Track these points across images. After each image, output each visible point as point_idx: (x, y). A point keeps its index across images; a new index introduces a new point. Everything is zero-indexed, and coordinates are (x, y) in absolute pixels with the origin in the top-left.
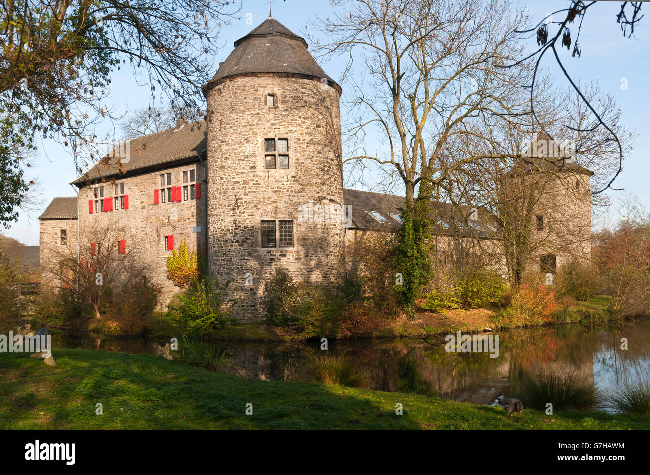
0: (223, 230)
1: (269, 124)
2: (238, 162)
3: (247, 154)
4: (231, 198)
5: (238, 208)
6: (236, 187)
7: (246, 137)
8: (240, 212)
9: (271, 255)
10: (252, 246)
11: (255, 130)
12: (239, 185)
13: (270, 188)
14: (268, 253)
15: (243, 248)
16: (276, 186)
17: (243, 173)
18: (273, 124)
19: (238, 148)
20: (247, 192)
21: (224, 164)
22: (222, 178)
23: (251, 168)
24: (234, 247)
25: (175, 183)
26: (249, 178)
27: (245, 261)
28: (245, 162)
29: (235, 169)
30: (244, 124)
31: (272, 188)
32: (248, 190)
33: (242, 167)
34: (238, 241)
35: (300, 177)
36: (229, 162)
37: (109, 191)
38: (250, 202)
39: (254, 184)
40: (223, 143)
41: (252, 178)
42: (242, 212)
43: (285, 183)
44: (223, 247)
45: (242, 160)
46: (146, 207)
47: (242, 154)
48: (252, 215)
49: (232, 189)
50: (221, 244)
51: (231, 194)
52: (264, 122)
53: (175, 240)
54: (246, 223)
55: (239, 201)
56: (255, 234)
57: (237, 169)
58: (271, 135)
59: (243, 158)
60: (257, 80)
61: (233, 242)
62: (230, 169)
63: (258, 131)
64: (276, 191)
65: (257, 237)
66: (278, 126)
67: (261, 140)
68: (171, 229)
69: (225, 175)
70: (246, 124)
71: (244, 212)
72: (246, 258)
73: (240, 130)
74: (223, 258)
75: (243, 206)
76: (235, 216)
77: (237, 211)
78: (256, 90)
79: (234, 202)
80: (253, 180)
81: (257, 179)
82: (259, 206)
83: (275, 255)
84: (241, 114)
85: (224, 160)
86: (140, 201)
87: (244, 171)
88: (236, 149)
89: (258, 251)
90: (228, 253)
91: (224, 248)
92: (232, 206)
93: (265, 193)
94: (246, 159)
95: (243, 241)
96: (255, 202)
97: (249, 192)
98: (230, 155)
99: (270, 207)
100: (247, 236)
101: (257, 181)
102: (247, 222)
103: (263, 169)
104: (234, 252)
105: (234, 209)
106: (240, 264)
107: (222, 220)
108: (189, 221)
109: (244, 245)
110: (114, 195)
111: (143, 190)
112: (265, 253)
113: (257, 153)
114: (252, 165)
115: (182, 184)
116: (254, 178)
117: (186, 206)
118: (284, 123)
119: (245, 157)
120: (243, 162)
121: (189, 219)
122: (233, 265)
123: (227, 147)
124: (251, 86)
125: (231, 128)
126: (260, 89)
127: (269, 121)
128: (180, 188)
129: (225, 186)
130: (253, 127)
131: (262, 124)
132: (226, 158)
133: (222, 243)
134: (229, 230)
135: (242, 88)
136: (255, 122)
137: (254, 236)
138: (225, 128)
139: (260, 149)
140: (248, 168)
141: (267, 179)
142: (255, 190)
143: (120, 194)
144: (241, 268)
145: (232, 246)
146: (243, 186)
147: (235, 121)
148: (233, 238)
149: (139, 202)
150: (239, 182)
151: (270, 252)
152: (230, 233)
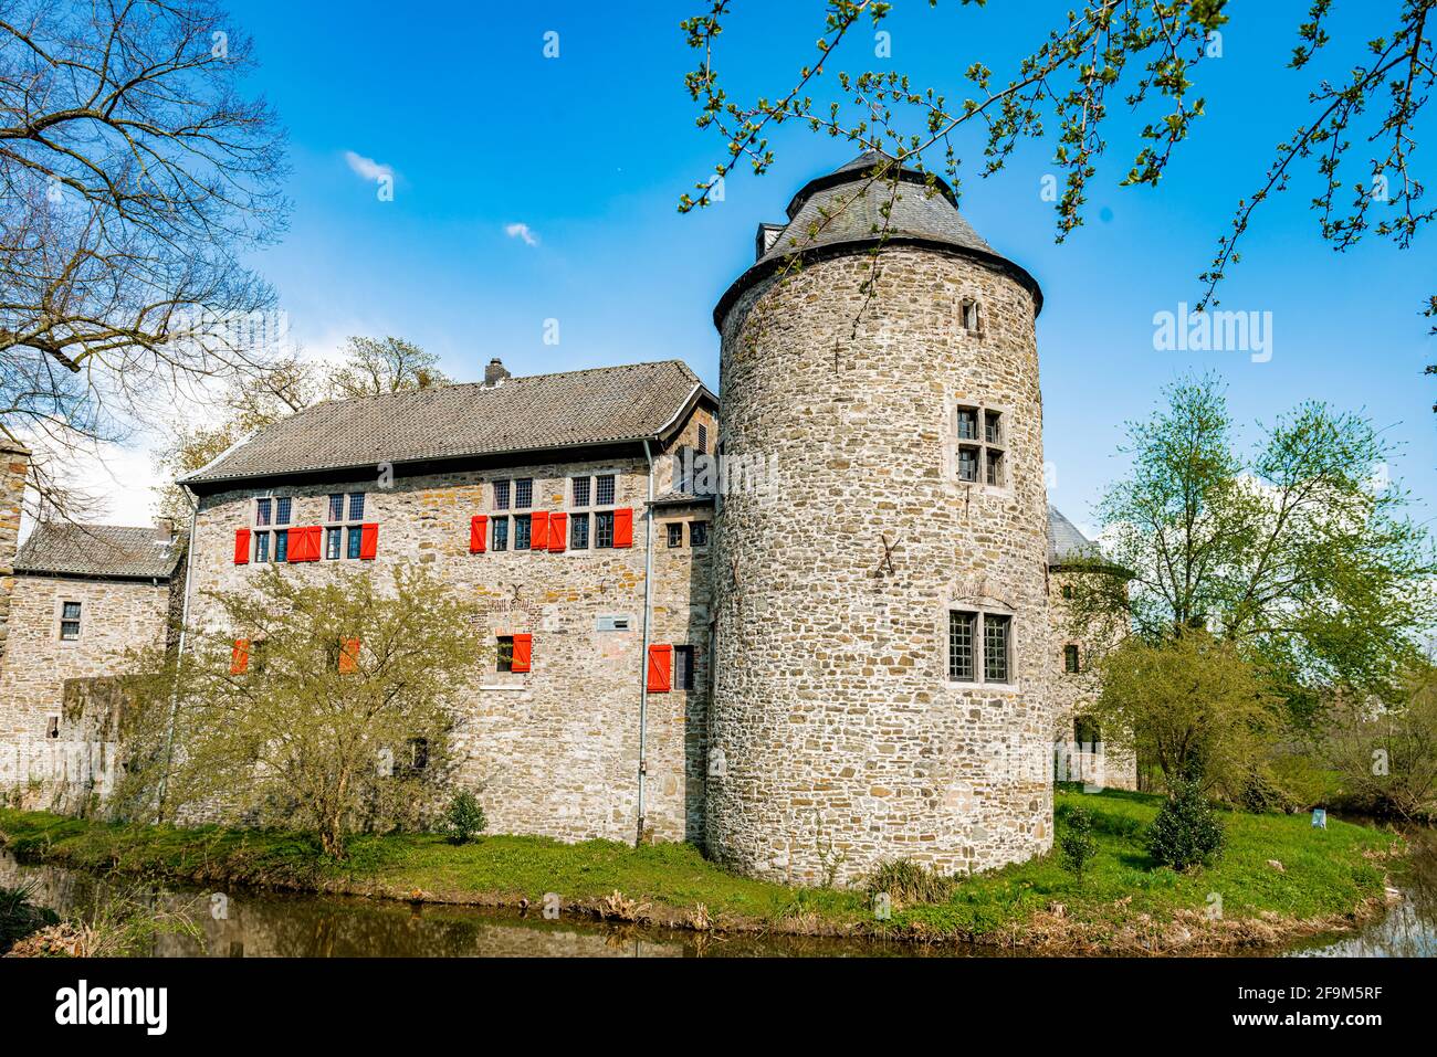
0: (837, 628)
1: (966, 371)
2: (893, 456)
3: (915, 437)
4: (867, 545)
5: (892, 572)
6: (884, 518)
7: (914, 395)
8: (897, 585)
9: (972, 702)
10: (928, 674)
11: (938, 380)
12: (893, 512)
13: (970, 529)
14: (965, 695)
15: (902, 678)
16: (983, 524)
17: (905, 483)
18: (974, 374)
19: (892, 419)
20: (916, 534)
21: (845, 456)
22: (838, 493)
23: (928, 473)
24: (876, 676)
25: (544, 504)
26: (922, 498)
27: (909, 715)
28: (910, 457)
29: (881, 472)
30: (909, 362)
31: (975, 531)
32: (919, 529)
33: (904, 468)
34: (888, 661)
35: (1021, 512)
36: (865, 451)
37: (308, 511)
38: (924, 559)
39: (934, 515)
40: (840, 404)
41: (929, 498)
42: (902, 583)
43: (998, 521)
44: (832, 673)
45: (903, 451)
46: (439, 557)
47: (902, 436)
48: (929, 595)
49: (872, 522)
50: (826, 665)
51: (868, 535)
52: (957, 365)
53: (536, 647)
54: (912, 614)
55: (893, 554)
56: (935, 644)
57: (888, 472)
58: (971, 400)
59: (905, 446)
60: (940, 263)
61: (873, 662)
62: (866, 470)
63: (945, 385)
64: (981, 539)
65: (939, 654)
66: (985, 382)
67: (950, 409)
68: (523, 619)
69: (850, 485)
70: (916, 364)
71: (909, 586)
72: (911, 705)
73: (897, 374)
74: (837, 704)
75: (907, 568)
76: (879, 592)
77: (886, 579)
78: (939, 287)
79: (877, 555)
80: (931, 504)
81: (941, 503)
82: (947, 573)
83: (980, 703)
84: (900, 336)
85: (843, 445)
86: (419, 542)
87: (911, 479)
88: (887, 421)
89: (942, 691)
90: (850, 690)
91: (838, 676)
92: (873, 568)
93: (960, 541)
94: (912, 449)
95: (904, 661)
96: (937, 561)
97: (924, 534)
98: (866, 435)
99: (971, 576)
100: (914, 647)
101: (940, 509)
102: (917, 612)
103: (955, 479)
104: (876, 688)
105: (878, 575)
106: (893, 721)
107: (834, 602)
108: (587, 601)
109: (905, 672)
110: (325, 522)
111: (432, 514)
112: (959, 697)
113: (941, 438)
114: (929, 466)
115: (568, 506)
116: (935, 500)
117: (577, 563)
118: (995, 377)
119: (913, 445)
120: (906, 456)
121: (587, 596)
122: (869, 724)
123: (855, 415)
124: (925, 273)
125: (871, 367)
126: (948, 285)
127: (965, 365)
128: (563, 517)
129: (847, 513)
130: (934, 374)
131: (953, 369)
132: (853, 441)
133: (832, 661)
134: (857, 629)
135: (904, 275)
136: (936, 362)
137: (932, 649)
138: (851, 367)
139: (948, 428)
140: (919, 472)
141: (963, 506)
142: (937, 530)
143: (346, 521)
144: (896, 732)
145: (869, 673)
146: (903, 516)
147: (884, 351)
148: (872, 651)
149: (415, 545)
150: (894, 507)
151: (968, 694)
152: (863, 638)
